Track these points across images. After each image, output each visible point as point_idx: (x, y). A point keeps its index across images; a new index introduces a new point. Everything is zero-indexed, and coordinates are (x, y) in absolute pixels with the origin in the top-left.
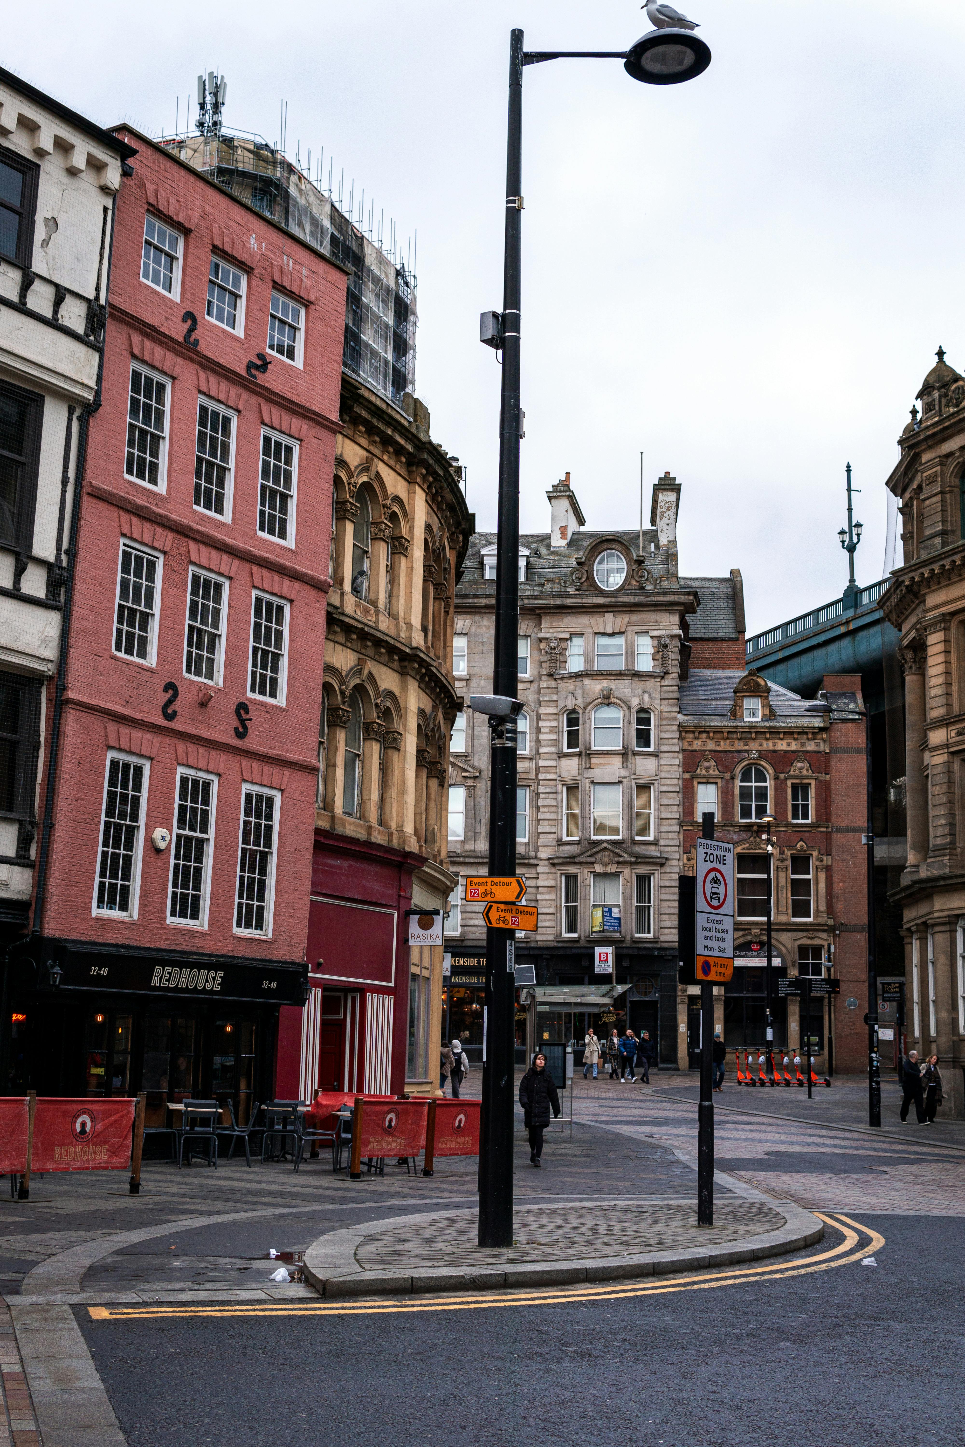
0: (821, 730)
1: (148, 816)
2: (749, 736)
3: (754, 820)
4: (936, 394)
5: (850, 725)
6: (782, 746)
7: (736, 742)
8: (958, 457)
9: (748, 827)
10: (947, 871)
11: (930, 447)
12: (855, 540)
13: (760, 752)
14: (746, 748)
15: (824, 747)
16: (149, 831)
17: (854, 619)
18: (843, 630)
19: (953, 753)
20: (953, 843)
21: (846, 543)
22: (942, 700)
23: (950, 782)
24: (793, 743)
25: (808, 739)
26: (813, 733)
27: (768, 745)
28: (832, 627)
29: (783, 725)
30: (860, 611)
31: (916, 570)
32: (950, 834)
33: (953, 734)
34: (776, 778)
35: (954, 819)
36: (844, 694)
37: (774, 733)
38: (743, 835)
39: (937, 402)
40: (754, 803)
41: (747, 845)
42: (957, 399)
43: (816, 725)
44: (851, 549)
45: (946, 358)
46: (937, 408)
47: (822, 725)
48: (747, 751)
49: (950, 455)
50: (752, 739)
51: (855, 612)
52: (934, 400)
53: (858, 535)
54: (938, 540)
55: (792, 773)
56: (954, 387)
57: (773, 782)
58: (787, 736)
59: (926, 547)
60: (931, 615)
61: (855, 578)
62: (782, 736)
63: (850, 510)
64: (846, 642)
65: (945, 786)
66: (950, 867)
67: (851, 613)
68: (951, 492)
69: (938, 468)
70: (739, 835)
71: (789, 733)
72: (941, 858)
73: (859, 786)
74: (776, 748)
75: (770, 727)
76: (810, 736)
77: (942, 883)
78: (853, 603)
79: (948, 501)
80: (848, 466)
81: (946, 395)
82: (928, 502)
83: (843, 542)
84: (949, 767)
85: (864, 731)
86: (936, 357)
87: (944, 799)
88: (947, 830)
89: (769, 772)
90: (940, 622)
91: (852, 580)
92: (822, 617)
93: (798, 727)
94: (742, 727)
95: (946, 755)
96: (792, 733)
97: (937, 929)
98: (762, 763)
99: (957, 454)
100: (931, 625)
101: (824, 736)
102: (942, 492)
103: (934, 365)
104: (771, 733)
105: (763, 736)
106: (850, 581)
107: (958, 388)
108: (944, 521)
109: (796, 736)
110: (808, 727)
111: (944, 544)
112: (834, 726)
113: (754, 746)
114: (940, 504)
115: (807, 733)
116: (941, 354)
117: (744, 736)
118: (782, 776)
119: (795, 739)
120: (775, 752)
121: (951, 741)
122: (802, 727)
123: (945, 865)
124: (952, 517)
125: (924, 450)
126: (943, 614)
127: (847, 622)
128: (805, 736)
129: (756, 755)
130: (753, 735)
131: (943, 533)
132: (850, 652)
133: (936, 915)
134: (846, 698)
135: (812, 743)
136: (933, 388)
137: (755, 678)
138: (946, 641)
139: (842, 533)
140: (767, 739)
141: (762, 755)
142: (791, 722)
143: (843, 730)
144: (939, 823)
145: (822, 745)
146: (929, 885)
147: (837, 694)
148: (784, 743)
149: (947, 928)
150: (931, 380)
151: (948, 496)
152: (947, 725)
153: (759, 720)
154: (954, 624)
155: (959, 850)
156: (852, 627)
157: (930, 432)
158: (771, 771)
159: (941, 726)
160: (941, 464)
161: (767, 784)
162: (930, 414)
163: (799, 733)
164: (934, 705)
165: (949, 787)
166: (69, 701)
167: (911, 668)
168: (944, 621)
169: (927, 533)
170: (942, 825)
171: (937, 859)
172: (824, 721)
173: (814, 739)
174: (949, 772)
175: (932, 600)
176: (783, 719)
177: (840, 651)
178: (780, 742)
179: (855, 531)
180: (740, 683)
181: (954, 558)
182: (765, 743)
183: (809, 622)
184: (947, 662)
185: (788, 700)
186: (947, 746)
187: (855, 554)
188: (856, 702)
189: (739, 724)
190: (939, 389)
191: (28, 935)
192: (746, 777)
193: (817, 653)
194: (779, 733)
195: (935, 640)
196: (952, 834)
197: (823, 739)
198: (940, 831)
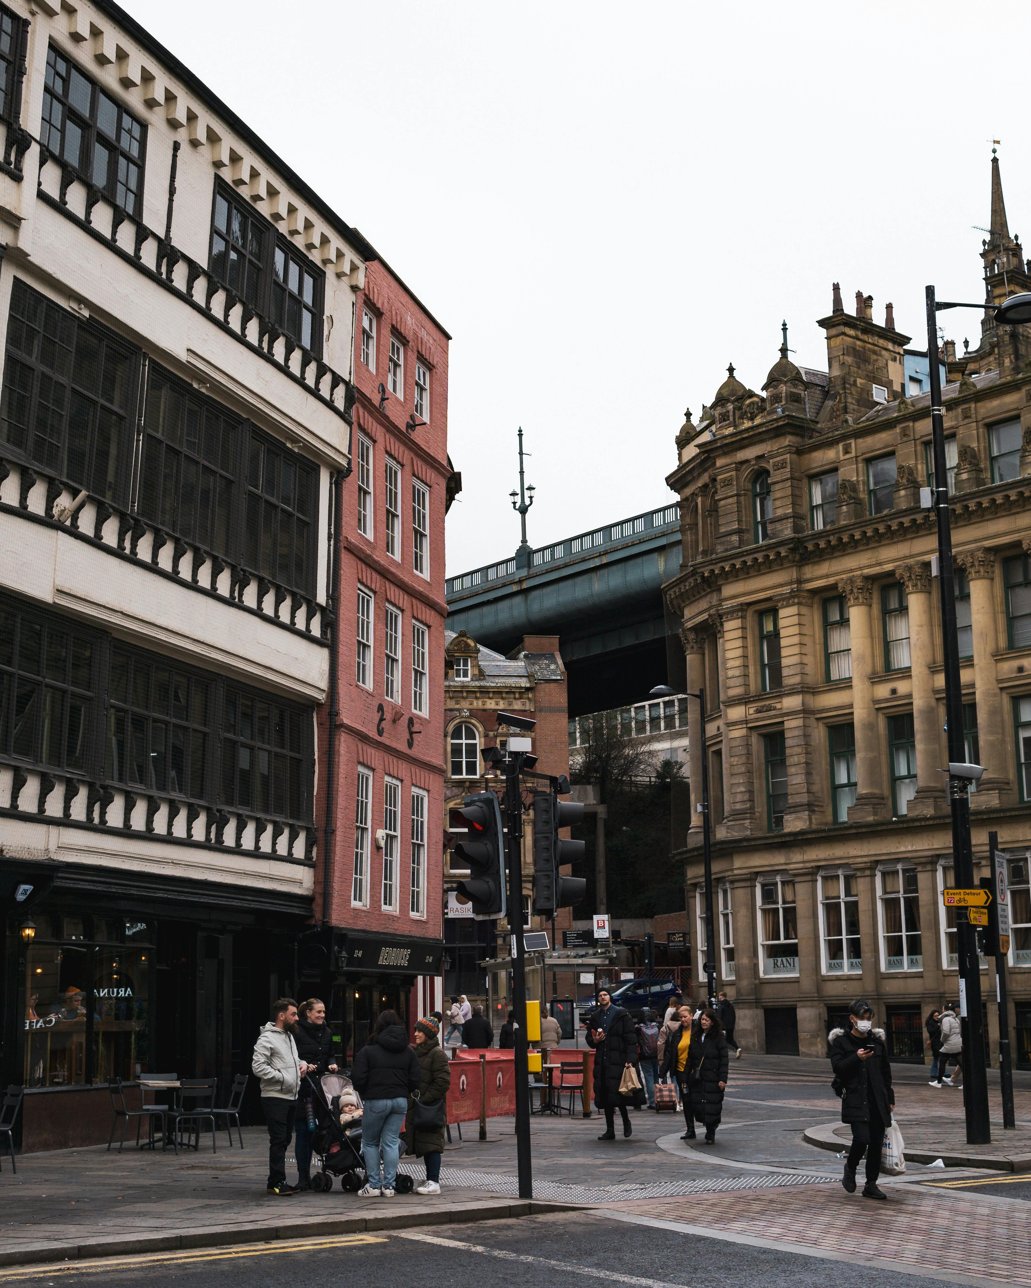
0: (528, 689)
1: (372, 819)
2: (460, 695)
3: (464, 776)
4: (730, 407)
5: (553, 685)
6: (491, 704)
7: (448, 701)
8: (754, 465)
9: (461, 783)
10: (748, 833)
11: (725, 454)
12: (527, 502)
13: (470, 710)
14: (458, 706)
15: (529, 706)
16: (374, 833)
17: (529, 578)
18: (515, 588)
19: (751, 729)
20: (752, 808)
21: (517, 506)
22: (740, 681)
23: (749, 754)
24: (501, 702)
25: (515, 698)
26: (520, 693)
27: (478, 704)
28: (504, 585)
29: (493, 685)
30: (533, 571)
31: (716, 563)
32: (750, 801)
33: (752, 711)
34: (486, 736)
35: (753, 787)
36: (544, 655)
37: (484, 692)
38: (456, 791)
39: (731, 414)
40: (464, 760)
41: (459, 801)
42: (751, 413)
43: (523, 685)
44: (523, 510)
45: (735, 373)
46: (731, 419)
47: (528, 685)
48: (458, 710)
49: (747, 461)
50: (463, 698)
51: (528, 571)
52: (728, 412)
53: (531, 497)
54: (735, 538)
55: (500, 730)
56: (748, 402)
57: (483, 740)
58: (496, 696)
59: (722, 543)
60: (727, 604)
61: (527, 538)
62: (491, 695)
63: (522, 472)
64: (518, 600)
65: (744, 758)
66: (751, 829)
67: (524, 573)
68: (745, 495)
69: (734, 473)
70: (452, 791)
71: (499, 693)
72: (742, 822)
73: (561, 743)
74: (485, 707)
75: (480, 687)
76: (517, 696)
77: (745, 844)
78: (526, 563)
79: (743, 503)
80: (520, 431)
81: (740, 408)
82: (722, 503)
83: (514, 503)
84: (747, 740)
85: (566, 690)
86: (727, 372)
87: (743, 769)
88: (746, 797)
89: (479, 729)
90: (738, 611)
91: (524, 541)
92: (492, 574)
93: (506, 687)
94: (455, 687)
95: (745, 730)
96: (501, 693)
97: (737, 885)
98: (473, 721)
99: (753, 462)
100: (728, 613)
101: (530, 696)
102: (738, 495)
103: (725, 379)
104: (481, 692)
105: (474, 695)
106: (522, 542)
107: (753, 403)
108: (739, 521)
109: (504, 695)
110: (516, 687)
111: (741, 542)
112: (539, 686)
113: (465, 705)
114: (735, 505)
115: (514, 693)
116: (731, 370)
117: (456, 694)
118: (491, 734)
119: (503, 698)
120: (485, 710)
121: (749, 717)
122: (511, 687)
123: (746, 828)
124: (746, 517)
125: (719, 456)
126: (741, 604)
127: (520, 581)
128: (512, 696)
129: (468, 714)
130: (465, 694)
131: (739, 532)
132: (523, 610)
133: (736, 872)
134: (546, 659)
135: (519, 702)
136: (728, 401)
137: (465, 639)
138: (743, 628)
139: (514, 494)
140: (477, 698)
141: (473, 713)
142: (500, 682)
143: (547, 690)
144: (738, 790)
145: (528, 704)
146: (731, 846)
147: (537, 655)
148: (493, 702)
149: (748, 884)
150: (725, 393)
151: (742, 498)
152: (746, 703)
153: (468, 679)
154: (750, 613)
155: (757, 814)
156: (525, 585)
157: (727, 441)
158: (481, 729)
159: (739, 704)
160: (737, 470)
161: (477, 741)
162: (724, 423)
163: (507, 693)
164: (732, 685)
165: (748, 758)
166: (342, 725)
167: (692, 647)
168: (742, 610)
169: (723, 530)
170: (741, 792)
171: (738, 822)
172: (530, 681)
173: (520, 698)
174: (748, 745)
175: (728, 591)
176: (492, 679)
177: (511, 608)
178: (489, 701)
179: (527, 493)
180: (451, 644)
181: (756, 555)
182: (475, 702)
183: (477, 579)
184: (744, 647)
185: (493, 661)
186: (746, 722)
187: (527, 515)
188: (556, 663)
189: (452, 684)
190: (733, 403)
191: (315, 926)
192: (457, 734)
193: (485, 609)
194: (488, 692)
195: (732, 627)
196: (751, 800)
197: (529, 699)
198: (739, 798)
